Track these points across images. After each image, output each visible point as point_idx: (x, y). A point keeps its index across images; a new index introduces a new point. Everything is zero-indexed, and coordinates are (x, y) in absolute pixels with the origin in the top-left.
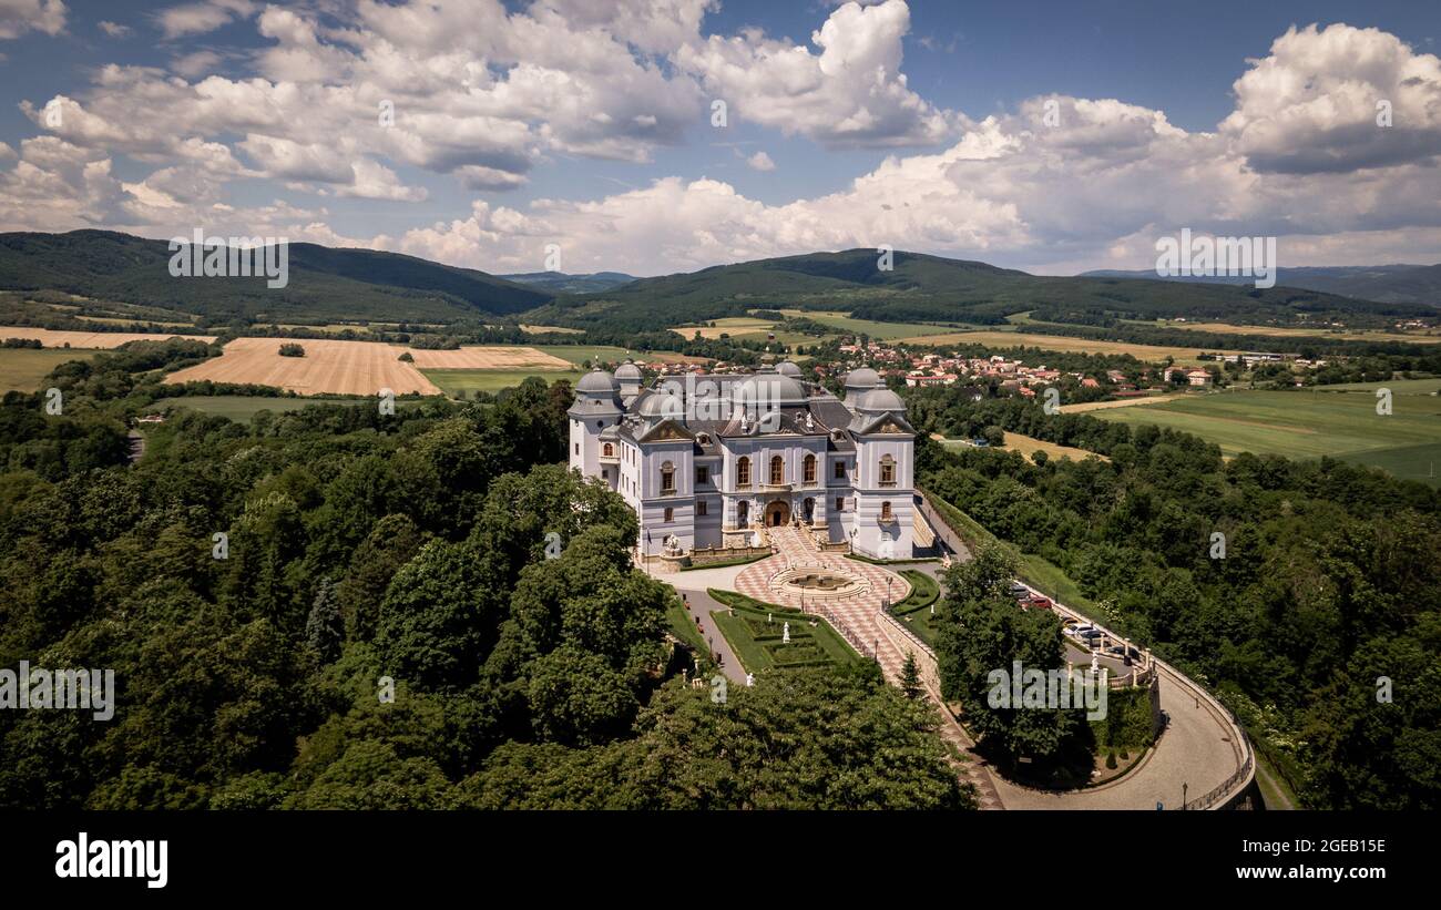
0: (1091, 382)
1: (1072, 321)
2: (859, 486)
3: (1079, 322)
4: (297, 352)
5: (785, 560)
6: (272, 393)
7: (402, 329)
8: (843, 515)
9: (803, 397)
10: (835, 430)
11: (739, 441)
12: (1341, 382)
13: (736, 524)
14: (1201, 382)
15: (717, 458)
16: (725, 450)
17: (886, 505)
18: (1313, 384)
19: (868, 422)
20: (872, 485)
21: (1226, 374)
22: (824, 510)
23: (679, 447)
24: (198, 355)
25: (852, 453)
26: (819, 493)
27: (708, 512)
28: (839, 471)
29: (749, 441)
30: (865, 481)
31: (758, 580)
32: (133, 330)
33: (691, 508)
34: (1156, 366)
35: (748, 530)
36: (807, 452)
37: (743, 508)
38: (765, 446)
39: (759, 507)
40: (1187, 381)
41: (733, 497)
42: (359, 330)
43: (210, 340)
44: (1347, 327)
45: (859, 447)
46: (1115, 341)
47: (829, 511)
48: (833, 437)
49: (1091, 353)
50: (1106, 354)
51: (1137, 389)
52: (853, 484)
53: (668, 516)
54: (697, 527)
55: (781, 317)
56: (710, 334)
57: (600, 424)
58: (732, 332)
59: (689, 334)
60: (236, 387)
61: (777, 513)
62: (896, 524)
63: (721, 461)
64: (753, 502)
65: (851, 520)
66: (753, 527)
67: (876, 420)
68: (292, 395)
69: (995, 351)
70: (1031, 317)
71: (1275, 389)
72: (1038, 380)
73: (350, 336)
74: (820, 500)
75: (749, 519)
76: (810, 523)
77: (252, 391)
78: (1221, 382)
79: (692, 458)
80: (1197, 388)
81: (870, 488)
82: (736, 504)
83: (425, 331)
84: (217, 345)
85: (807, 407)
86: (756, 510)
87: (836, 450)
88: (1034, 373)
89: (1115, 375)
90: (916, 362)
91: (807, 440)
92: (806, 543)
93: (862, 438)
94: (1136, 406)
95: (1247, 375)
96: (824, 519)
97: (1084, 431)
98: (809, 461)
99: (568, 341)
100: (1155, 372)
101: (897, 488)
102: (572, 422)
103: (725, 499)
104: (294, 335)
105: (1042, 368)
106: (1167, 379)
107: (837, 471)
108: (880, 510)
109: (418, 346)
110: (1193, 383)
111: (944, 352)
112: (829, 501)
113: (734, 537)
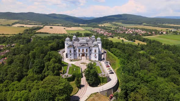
0: (150, 33)
3: (152, 24)
4: (52, 28)
5: (82, 61)
6: (47, 33)
7: (65, 25)
20: (94, 52)
24: (40, 28)
29: (80, 47)
31: (78, 63)
32: (34, 25)
34: (159, 31)
38: (82, 48)
39: (81, 54)
42: (59, 25)
43: (42, 26)
45: (93, 48)
51: (156, 34)
52: (92, 52)
53: (71, 55)
54: (74, 56)
55: (112, 23)
56: (103, 25)
58: (106, 25)
59: (100, 25)
61: (83, 55)
62: (96, 57)
63: (77, 49)
65: (92, 56)
68: (50, 34)
69: (139, 29)
70: (146, 23)
71: (175, 34)
73: (58, 26)
76: (87, 56)
77: (45, 33)
78: (168, 33)
79: (73, 49)
82: (79, 54)
83: (68, 25)
84: (43, 27)
87: (90, 48)
89: (153, 32)
90: (128, 30)
94: (154, 37)
95: (172, 32)
98: (87, 50)
99: (85, 26)
101: (97, 53)
103: (77, 53)
104: (52, 25)
105: (144, 31)
108: (95, 55)
109: (66, 27)
110: (164, 33)
111: (132, 28)
112: (89, 54)
113: (78, 57)
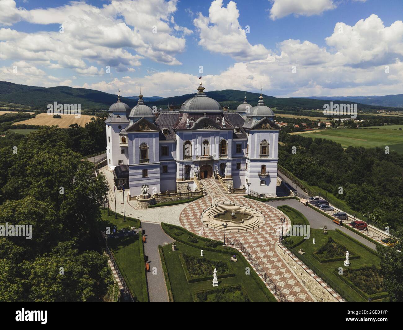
0: (297, 126)
1: (288, 110)
2: (249, 156)
3: (290, 110)
4: (58, 117)
5: (210, 200)
7: (94, 111)
8: (241, 172)
9: (220, 109)
10: (236, 127)
11: (185, 133)
12: (370, 126)
13: (184, 177)
14: (329, 126)
15: (173, 141)
16: (178, 137)
17: (263, 167)
18: (362, 127)
19: (254, 122)
20: (256, 156)
21: (336, 124)
22: (230, 169)
23: (150, 136)
25: (245, 139)
26: (228, 161)
27: (169, 171)
28: (239, 149)
29: (190, 133)
30: (253, 154)
31: (194, 214)
32: (9, 110)
33: (158, 169)
34: (315, 122)
35: (190, 181)
36: (222, 138)
37: (187, 170)
38: (199, 135)
39: (196, 169)
40: (325, 126)
41: (182, 163)
43: (32, 113)
44: (364, 112)
45: (250, 136)
46: (301, 115)
47: (233, 170)
48: (235, 131)
49: (296, 118)
50: (300, 118)
51: (311, 128)
52: (246, 156)
53: (145, 174)
54: (161, 179)
57: (120, 127)
60: (34, 126)
61: (206, 172)
62: (268, 177)
63: (176, 143)
64: (193, 166)
65: (244, 175)
66: (193, 179)
67: (259, 121)
70: (276, 109)
71: (351, 128)
72: (281, 126)
74: (229, 164)
75: (191, 175)
76: (224, 176)
78: (335, 126)
79: (158, 142)
80: (328, 128)
81: (255, 158)
82: (183, 167)
84: (34, 115)
85: (221, 115)
86: (194, 170)
87: (237, 138)
88: (280, 124)
89: (304, 124)
91: (222, 132)
92: (222, 188)
93: (252, 131)
94: (311, 133)
95: (342, 124)
96: (230, 174)
97: (298, 140)
98: (223, 144)
100: (316, 123)
101: (269, 158)
102: (107, 126)
103: (178, 164)
105: (282, 122)
106: (319, 125)
107: (237, 149)
108: (260, 170)
109: (97, 116)
110: (327, 126)
112: (233, 165)
113: (182, 185)
